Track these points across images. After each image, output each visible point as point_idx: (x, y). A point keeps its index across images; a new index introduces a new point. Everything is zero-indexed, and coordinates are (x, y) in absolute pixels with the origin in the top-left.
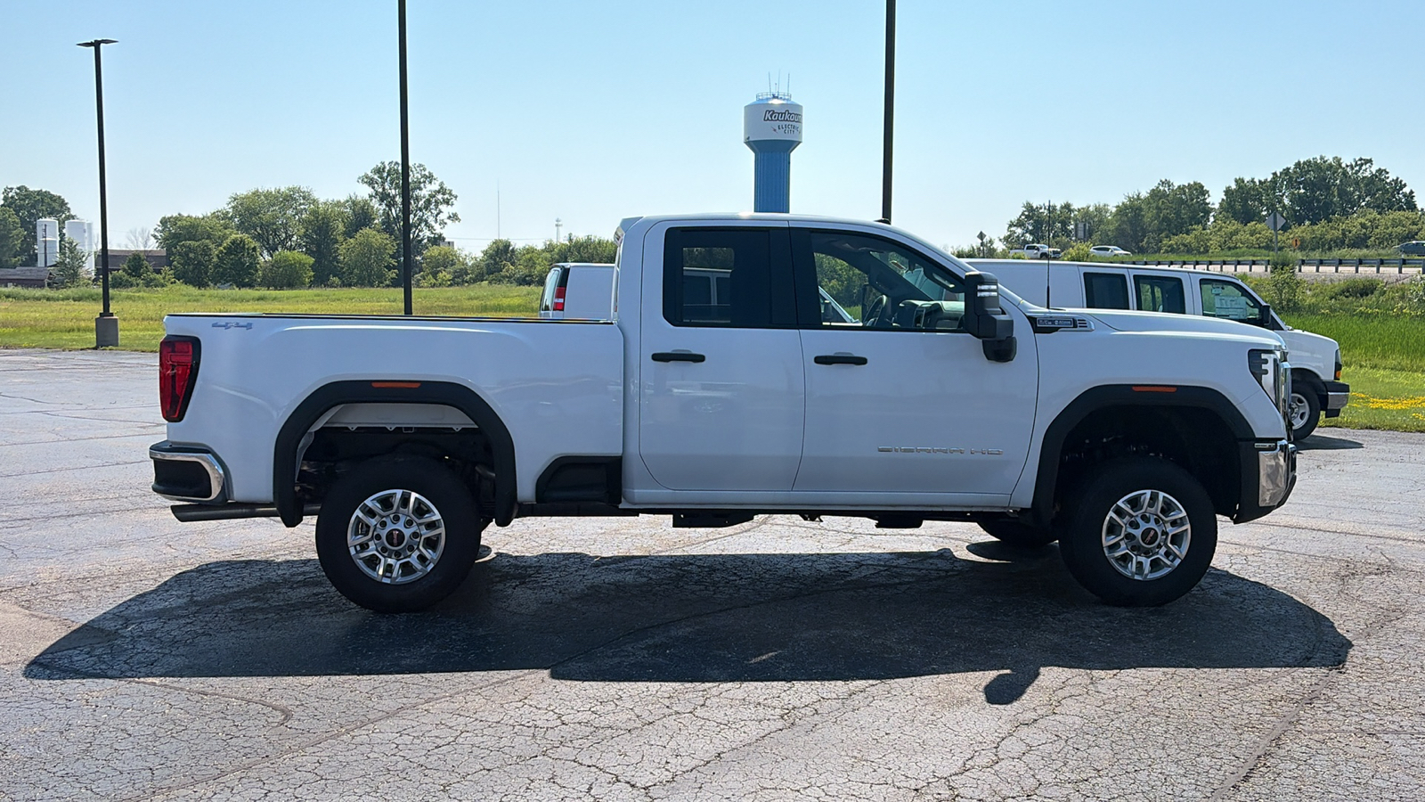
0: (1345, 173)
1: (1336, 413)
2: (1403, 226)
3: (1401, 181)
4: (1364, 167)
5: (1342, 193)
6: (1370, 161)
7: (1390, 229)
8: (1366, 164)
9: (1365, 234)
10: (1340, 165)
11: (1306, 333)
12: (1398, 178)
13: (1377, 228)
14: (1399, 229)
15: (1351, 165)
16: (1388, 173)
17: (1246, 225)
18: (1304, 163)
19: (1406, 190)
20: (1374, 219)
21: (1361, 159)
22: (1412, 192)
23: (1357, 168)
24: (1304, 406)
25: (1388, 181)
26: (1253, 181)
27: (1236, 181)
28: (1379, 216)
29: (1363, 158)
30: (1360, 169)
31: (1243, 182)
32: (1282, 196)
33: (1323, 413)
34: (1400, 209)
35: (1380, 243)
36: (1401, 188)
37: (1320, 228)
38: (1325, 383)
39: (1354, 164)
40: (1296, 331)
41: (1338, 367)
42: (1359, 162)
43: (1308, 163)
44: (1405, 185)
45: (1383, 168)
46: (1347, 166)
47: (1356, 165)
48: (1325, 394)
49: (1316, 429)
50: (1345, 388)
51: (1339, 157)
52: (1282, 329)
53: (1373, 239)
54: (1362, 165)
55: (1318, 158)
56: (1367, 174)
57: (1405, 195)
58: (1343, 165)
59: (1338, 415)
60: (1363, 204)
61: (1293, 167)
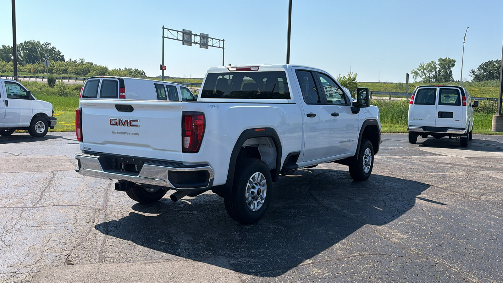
0: (42, 47)
1: (53, 127)
2: (63, 66)
3: (60, 52)
4: (48, 46)
5: (42, 54)
6: (50, 44)
7: (59, 67)
8: (48, 44)
9: (51, 68)
10: (40, 44)
11: (42, 101)
12: (59, 50)
13: (55, 67)
14: (62, 67)
15: (44, 45)
16: (56, 48)
17: (8, 63)
18: (28, 42)
19: (61, 54)
20: (54, 64)
21: (47, 43)
22: (63, 55)
23: (46, 46)
24: (43, 124)
25: (56, 51)
26: (9, 47)
27: (3, 46)
28: (55, 63)
29: (48, 42)
30: (47, 46)
31: (5, 47)
32: (20, 53)
33: (49, 128)
34: (60, 61)
35: (57, 72)
36: (60, 54)
37: (36, 66)
38: (49, 118)
39: (45, 44)
40: (39, 100)
41: (53, 112)
42: (46, 44)
43: (29, 42)
44: (61, 53)
45: (54, 46)
46: (42, 45)
47: (46, 45)
48: (49, 121)
49: (48, 133)
50: (55, 119)
51: (39, 41)
52: (34, 99)
53: (54, 70)
54: (47, 45)
55: (32, 41)
56: (49, 48)
57: (61, 56)
58: (41, 44)
59: (54, 128)
60: (48, 58)
61: (23, 43)
